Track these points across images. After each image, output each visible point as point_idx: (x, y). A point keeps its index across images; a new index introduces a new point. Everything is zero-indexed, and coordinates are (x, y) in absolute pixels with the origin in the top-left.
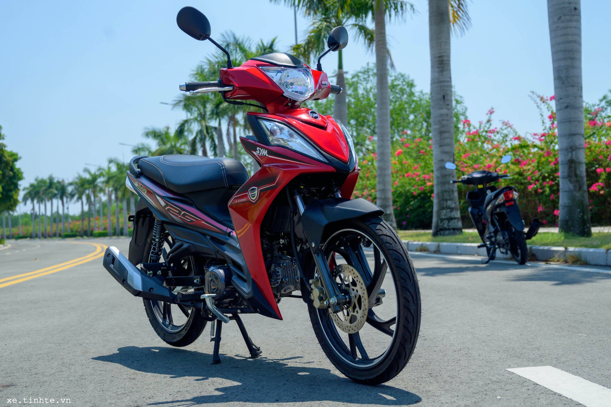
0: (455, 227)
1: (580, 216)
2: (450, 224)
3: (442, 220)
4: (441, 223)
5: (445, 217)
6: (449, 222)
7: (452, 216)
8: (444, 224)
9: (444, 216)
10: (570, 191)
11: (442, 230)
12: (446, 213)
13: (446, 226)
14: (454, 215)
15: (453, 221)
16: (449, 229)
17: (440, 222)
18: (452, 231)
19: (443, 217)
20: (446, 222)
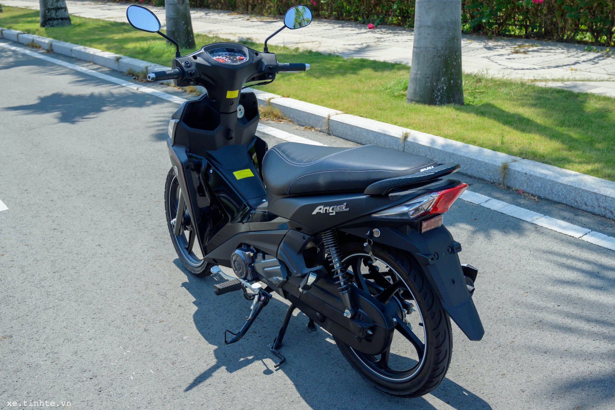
0: (64, 17)
1: (184, 28)
2: (58, 14)
3: (49, 10)
4: (48, 13)
5: (52, 7)
6: (56, 12)
7: (59, 6)
8: (51, 14)
9: (51, 5)
10: (175, 5)
11: (50, 19)
12: (53, 2)
13: (53, 15)
14: (60, 5)
15: (60, 11)
16: (57, 19)
17: (47, 11)
18: (60, 21)
19: (50, 7)
20: (53, 12)
